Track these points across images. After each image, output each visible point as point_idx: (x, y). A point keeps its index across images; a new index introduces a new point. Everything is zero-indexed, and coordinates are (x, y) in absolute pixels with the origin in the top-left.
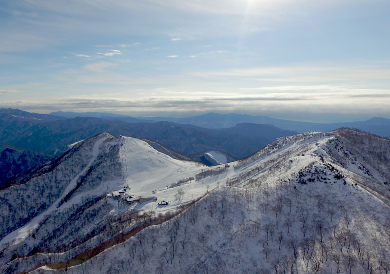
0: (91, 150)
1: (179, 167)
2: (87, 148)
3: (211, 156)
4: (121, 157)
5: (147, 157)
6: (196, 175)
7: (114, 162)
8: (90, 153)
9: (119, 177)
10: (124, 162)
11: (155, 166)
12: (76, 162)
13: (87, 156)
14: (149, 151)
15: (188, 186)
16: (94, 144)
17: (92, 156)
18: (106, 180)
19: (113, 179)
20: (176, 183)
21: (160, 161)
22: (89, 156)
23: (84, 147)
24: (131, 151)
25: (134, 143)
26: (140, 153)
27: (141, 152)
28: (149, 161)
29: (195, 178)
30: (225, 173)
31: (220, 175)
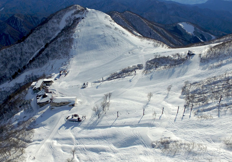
0: (58, 22)
1: (132, 47)
2: (55, 21)
3: (182, 26)
4: (76, 31)
5: (101, 33)
6: (148, 62)
7: (68, 38)
8: (58, 25)
9: (66, 56)
10: (77, 37)
11: (107, 44)
12: (42, 34)
13: (53, 28)
14: (107, 26)
15: (130, 81)
16: (62, 16)
17: (58, 29)
18: (54, 57)
19: (59, 57)
20: (118, 72)
21: (114, 38)
22: (56, 29)
23: (53, 20)
24: (89, 26)
25: (95, 16)
26: (96, 28)
27: (98, 26)
28: (102, 38)
29: (144, 65)
30: (186, 67)
31: (177, 69)
